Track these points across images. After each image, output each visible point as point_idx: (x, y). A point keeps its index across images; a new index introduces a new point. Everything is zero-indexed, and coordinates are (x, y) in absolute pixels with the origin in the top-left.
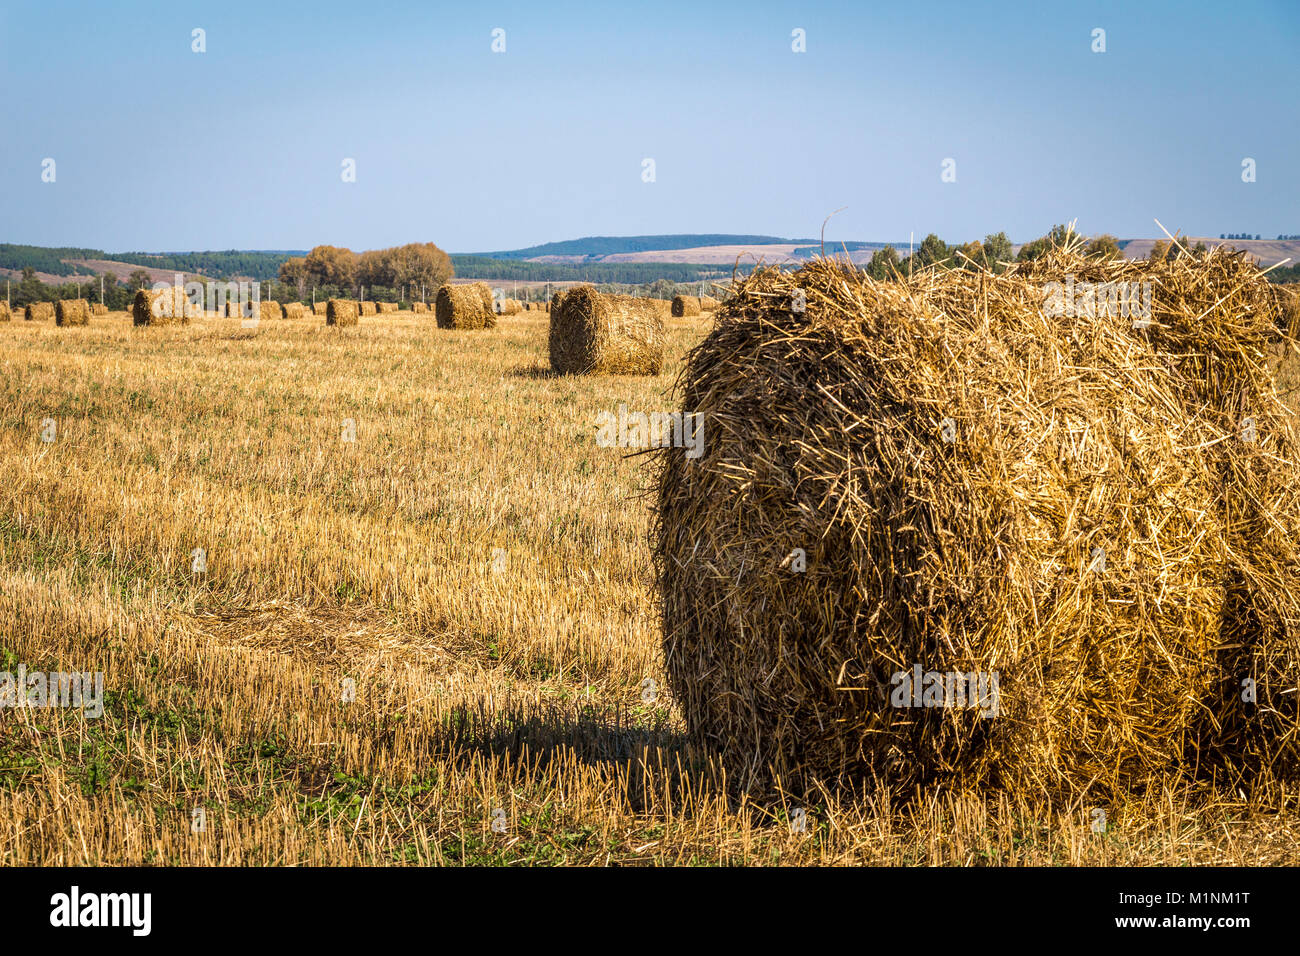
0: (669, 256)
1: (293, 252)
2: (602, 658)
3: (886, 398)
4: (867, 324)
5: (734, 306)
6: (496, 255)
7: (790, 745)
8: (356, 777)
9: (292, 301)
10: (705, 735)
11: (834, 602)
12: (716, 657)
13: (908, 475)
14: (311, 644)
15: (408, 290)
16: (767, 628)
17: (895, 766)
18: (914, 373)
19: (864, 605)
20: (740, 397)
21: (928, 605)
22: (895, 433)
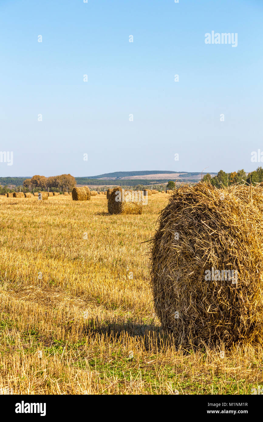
0: (141, 177)
1: (27, 177)
2: (132, 303)
3: (222, 225)
4: (216, 202)
5: (175, 197)
6: (89, 178)
7: (194, 330)
8: (60, 341)
9: (27, 192)
10: (167, 327)
11: (207, 287)
12: (171, 304)
13: (230, 248)
14: (43, 299)
15: (62, 188)
16: (186, 294)
17: (226, 336)
18: (231, 217)
19: (216, 288)
20: (177, 225)
21: (236, 287)
22: (225, 235)
